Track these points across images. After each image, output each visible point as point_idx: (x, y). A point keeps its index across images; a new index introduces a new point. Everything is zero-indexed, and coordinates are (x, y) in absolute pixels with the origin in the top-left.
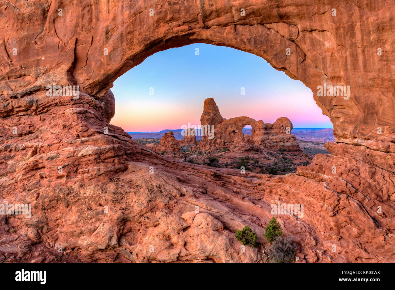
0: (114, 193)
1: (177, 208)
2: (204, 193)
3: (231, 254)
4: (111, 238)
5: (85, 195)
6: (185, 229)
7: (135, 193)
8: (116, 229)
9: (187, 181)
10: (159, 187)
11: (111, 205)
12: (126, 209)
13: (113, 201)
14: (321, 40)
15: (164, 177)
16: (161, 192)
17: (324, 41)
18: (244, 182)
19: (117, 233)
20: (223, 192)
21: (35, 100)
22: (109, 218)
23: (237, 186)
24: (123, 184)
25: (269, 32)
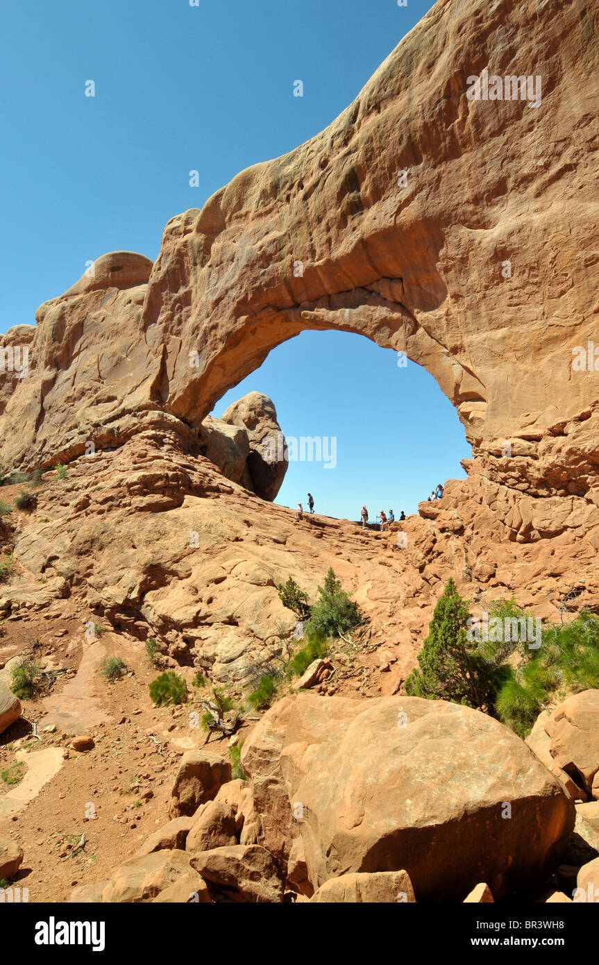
0: (150, 531)
1: (221, 554)
2: (276, 541)
3: (258, 616)
4: (132, 589)
5: (120, 534)
6: (219, 581)
7: (176, 532)
8: (141, 578)
9: (264, 526)
10: (210, 526)
11: (144, 546)
12: (158, 552)
13: (146, 542)
14: (433, 292)
15: (224, 516)
16: (210, 533)
17: (437, 293)
18: (357, 533)
19: (141, 584)
20: (310, 543)
21: (116, 427)
22: (137, 564)
23: (342, 539)
24: (166, 521)
25: (367, 297)
